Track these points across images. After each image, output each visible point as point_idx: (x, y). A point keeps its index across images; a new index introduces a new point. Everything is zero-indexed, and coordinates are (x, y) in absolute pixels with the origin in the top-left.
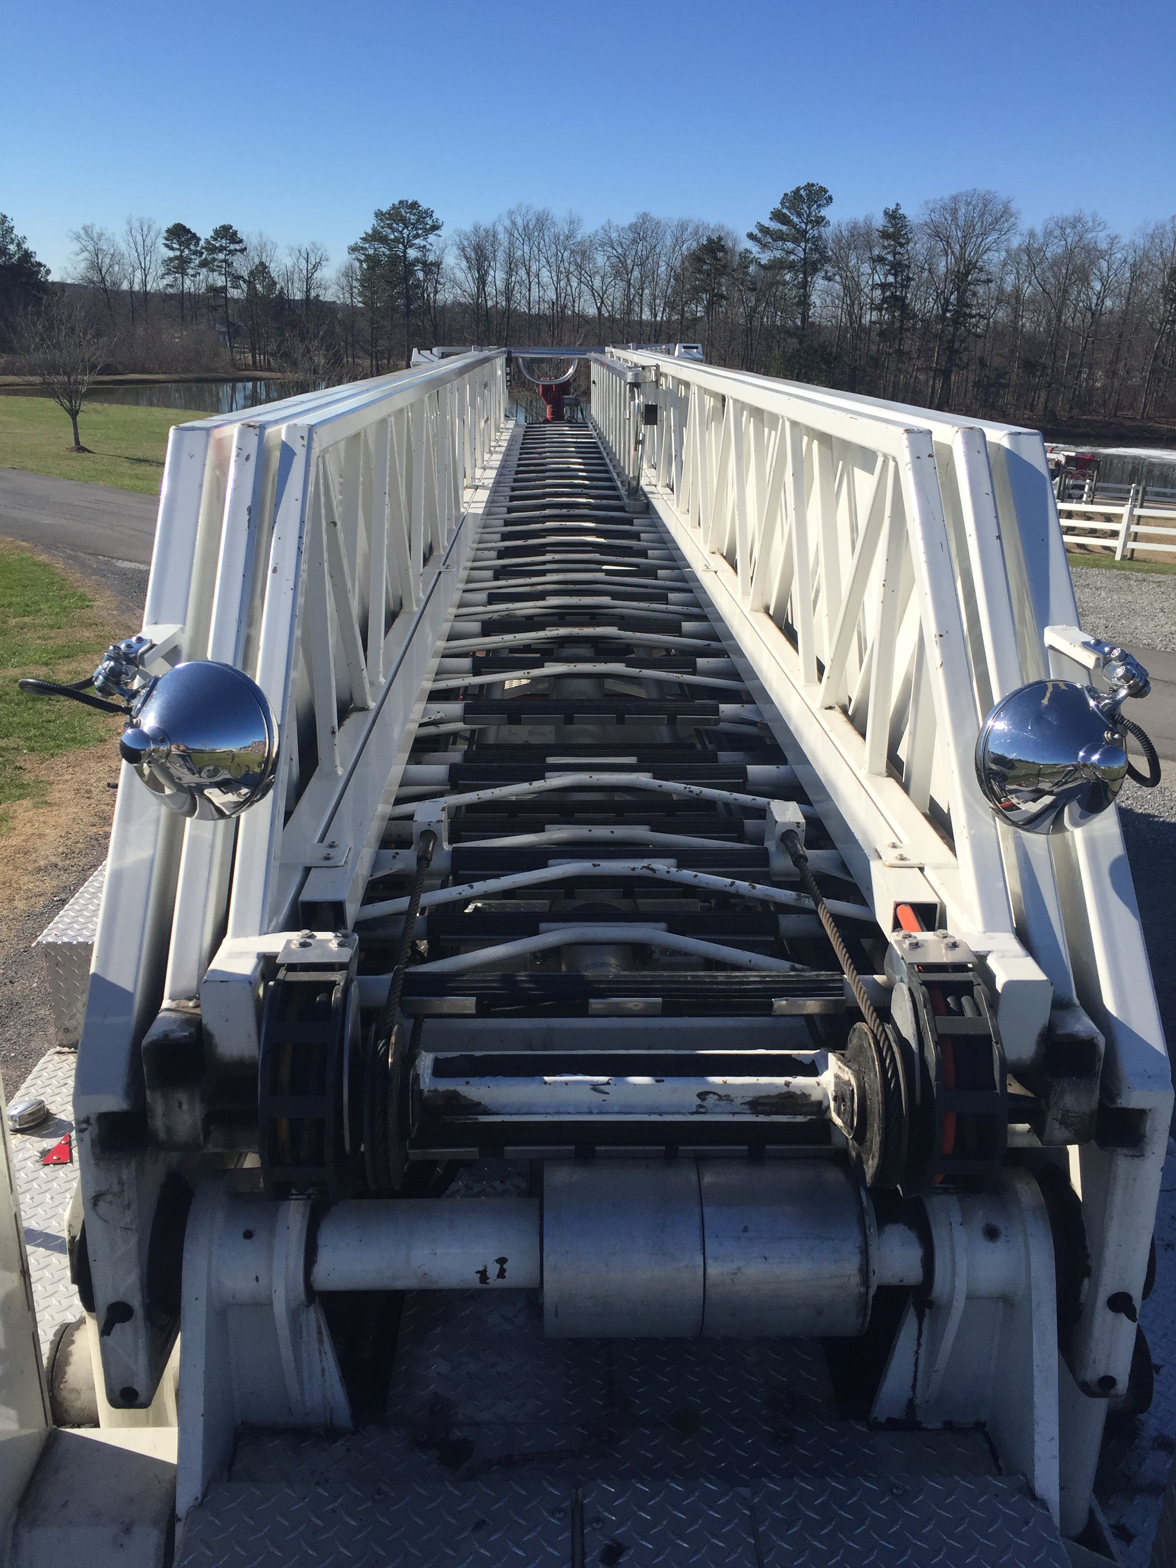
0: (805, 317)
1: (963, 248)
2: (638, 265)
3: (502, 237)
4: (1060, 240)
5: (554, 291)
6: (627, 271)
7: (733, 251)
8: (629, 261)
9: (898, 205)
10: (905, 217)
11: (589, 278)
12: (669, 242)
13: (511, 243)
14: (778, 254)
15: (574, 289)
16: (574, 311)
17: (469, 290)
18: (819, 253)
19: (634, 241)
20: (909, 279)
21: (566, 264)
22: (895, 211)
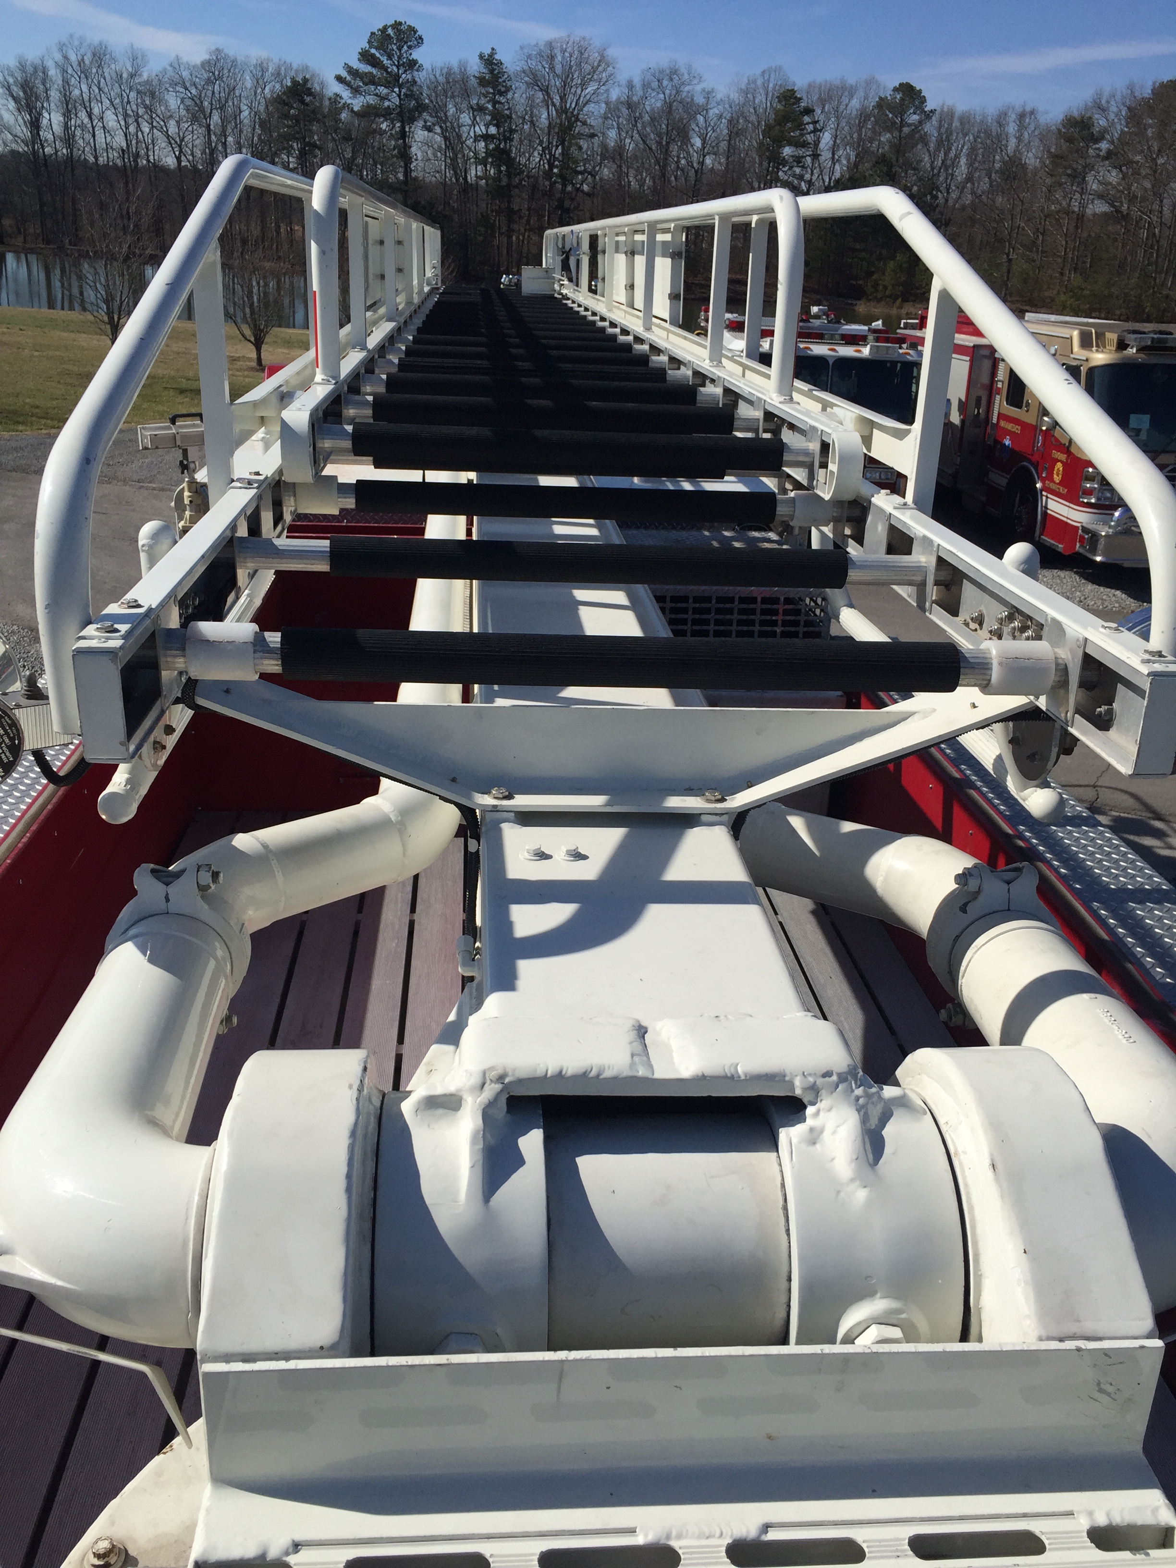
0: (407, 171)
1: (563, 98)
2: (216, 108)
3: (53, 72)
4: (658, 93)
5: (123, 138)
6: (205, 116)
7: (322, 96)
8: (206, 104)
9: (493, 49)
10: (501, 63)
11: (162, 123)
12: (249, 83)
13: (66, 82)
14: (371, 100)
15: (145, 135)
16: (148, 161)
17: (21, 135)
18: (415, 99)
19: (209, 82)
20: (512, 131)
21: (134, 107)
22: (491, 55)
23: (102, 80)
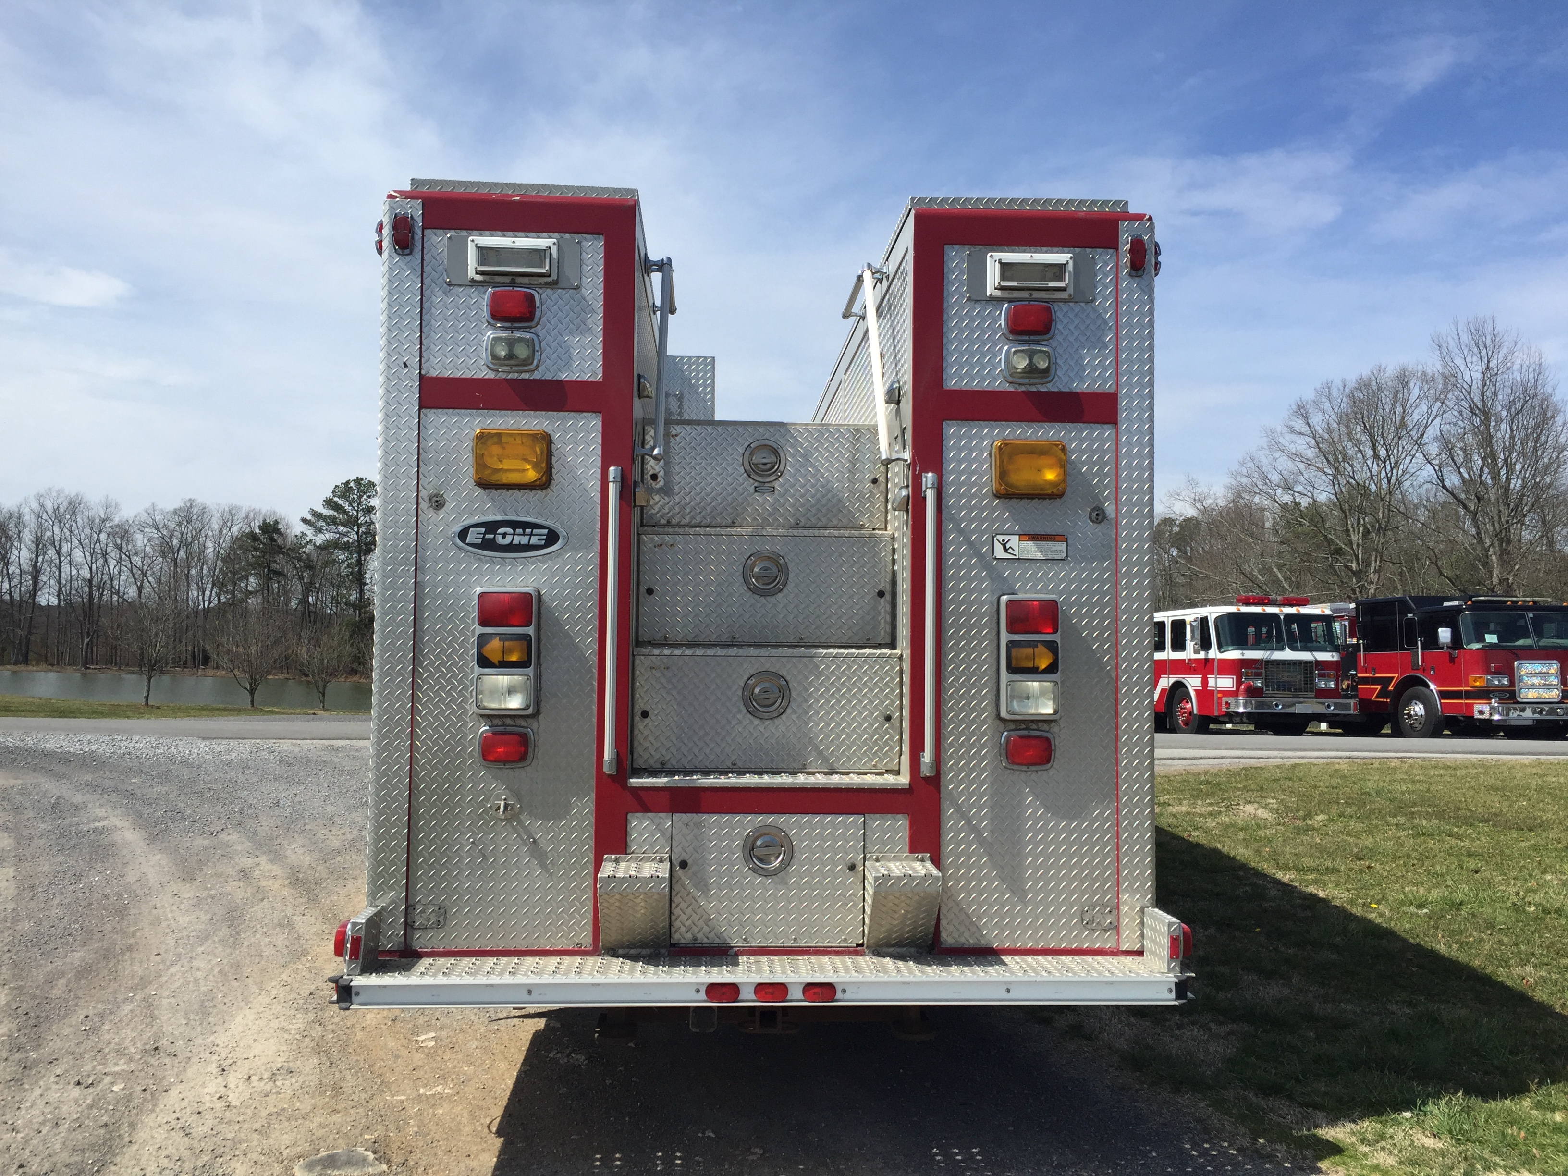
23: (74, 524)
